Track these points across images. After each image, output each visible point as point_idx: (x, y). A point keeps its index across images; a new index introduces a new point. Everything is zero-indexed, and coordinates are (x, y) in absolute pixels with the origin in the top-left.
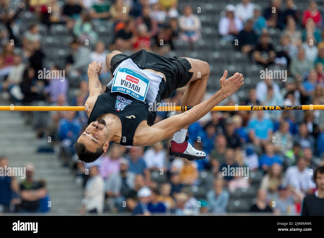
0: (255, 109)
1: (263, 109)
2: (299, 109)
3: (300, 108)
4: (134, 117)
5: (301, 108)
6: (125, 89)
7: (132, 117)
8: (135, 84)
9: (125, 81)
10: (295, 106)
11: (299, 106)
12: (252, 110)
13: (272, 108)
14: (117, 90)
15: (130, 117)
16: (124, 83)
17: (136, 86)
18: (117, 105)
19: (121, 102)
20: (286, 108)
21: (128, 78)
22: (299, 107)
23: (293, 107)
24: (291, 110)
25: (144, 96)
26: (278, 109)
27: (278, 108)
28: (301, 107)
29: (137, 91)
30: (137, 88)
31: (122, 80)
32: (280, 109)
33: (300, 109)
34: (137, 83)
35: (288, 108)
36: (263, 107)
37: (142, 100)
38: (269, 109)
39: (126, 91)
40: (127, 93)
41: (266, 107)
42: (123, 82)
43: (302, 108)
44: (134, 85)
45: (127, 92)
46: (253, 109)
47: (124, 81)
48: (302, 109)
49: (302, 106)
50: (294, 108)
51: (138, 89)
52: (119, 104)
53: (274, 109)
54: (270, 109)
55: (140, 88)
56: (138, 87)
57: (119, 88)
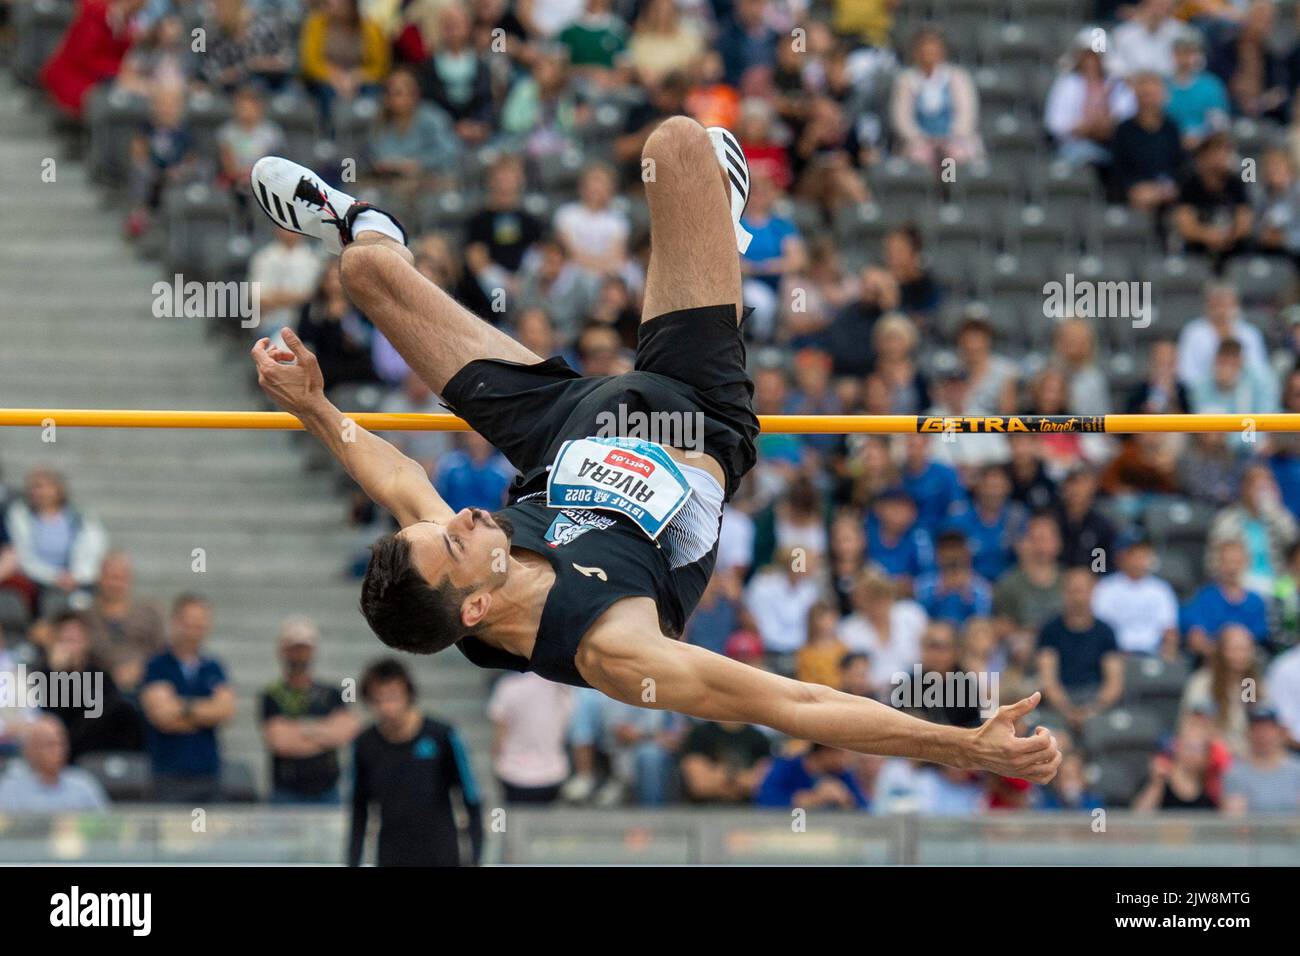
0: (931, 427)
1: (961, 430)
2: (1095, 428)
3: (1097, 425)
4: (603, 576)
5: (1100, 427)
6: (590, 492)
7: (595, 575)
8: (638, 477)
9: (597, 466)
10: (1080, 419)
11: (1092, 420)
12: (922, 430)
13: (994, 425)
14: (567, 499)
15: (587, 571)
16: (594, 470)
17: (640, 483)
18: (558, 530)
19: (576, 523)
20: (1045, 423)
21: (614, 457)
22: (1094, 422)
23: (1072, 421)
24: (1063, 431)
25: (660, 520)
26: (1017, 428)
27: (1016, 425)
28: (1100, 422)
29: (638, 497)
30: (639, 490)
31: (587, 460)
32: (1024, 429)
33: (1098, 431)
34: (647, 475)
35: (1054, 425)
36: (961, 420)
37: (650, 532)
38: (984, 428)
39: (592, 496)
40: (596, 504)
41: (974, 422)
42: (588, 466)
43: (1106, 426)
44: (630, 478)
45: (596, 500)
46: (925, 427)
47: (595, 464)
48: (1106, 429)
49: (1103, 419)
50: (1074, 424)
51: (645, 493)
52: (562, 529)
53: (1002, 430)
54: (988, 427)
55: (652, 493)
56: (646, 487)
57: (571, 491)
